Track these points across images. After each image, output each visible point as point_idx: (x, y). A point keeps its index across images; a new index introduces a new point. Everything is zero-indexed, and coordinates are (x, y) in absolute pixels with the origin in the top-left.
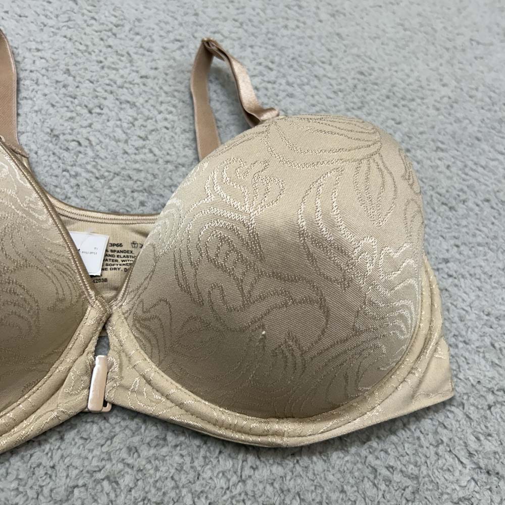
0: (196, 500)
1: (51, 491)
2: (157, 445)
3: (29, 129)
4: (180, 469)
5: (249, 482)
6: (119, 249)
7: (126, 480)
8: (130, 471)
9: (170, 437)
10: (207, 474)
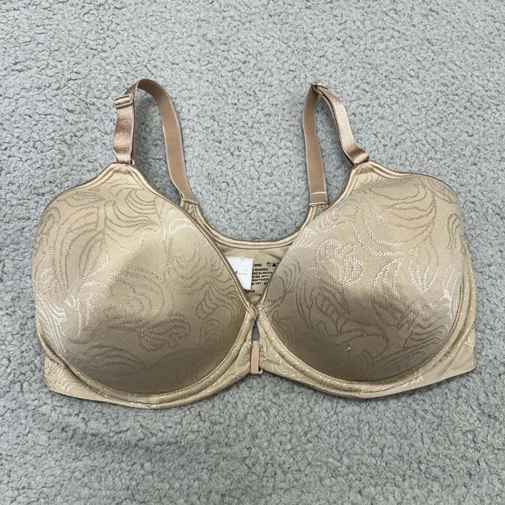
0: (311, 423)
1: (236, 416)
2: (289, 392)
3: (194, 173)
4: (302, 406)
5: (340, 415)
6: (260, 268)
7: (274, 411)
8: (275, 406)
9: (296, 388)
10: (316, 410)
